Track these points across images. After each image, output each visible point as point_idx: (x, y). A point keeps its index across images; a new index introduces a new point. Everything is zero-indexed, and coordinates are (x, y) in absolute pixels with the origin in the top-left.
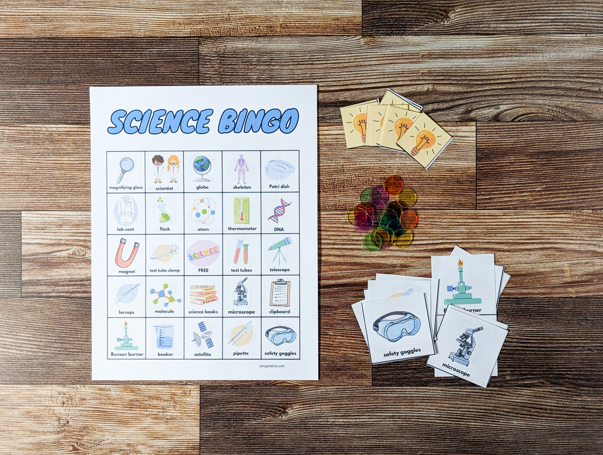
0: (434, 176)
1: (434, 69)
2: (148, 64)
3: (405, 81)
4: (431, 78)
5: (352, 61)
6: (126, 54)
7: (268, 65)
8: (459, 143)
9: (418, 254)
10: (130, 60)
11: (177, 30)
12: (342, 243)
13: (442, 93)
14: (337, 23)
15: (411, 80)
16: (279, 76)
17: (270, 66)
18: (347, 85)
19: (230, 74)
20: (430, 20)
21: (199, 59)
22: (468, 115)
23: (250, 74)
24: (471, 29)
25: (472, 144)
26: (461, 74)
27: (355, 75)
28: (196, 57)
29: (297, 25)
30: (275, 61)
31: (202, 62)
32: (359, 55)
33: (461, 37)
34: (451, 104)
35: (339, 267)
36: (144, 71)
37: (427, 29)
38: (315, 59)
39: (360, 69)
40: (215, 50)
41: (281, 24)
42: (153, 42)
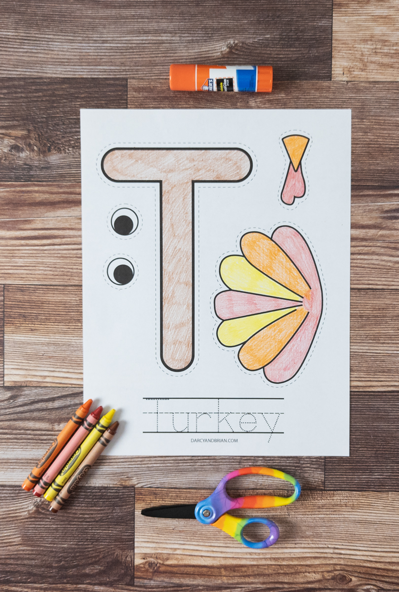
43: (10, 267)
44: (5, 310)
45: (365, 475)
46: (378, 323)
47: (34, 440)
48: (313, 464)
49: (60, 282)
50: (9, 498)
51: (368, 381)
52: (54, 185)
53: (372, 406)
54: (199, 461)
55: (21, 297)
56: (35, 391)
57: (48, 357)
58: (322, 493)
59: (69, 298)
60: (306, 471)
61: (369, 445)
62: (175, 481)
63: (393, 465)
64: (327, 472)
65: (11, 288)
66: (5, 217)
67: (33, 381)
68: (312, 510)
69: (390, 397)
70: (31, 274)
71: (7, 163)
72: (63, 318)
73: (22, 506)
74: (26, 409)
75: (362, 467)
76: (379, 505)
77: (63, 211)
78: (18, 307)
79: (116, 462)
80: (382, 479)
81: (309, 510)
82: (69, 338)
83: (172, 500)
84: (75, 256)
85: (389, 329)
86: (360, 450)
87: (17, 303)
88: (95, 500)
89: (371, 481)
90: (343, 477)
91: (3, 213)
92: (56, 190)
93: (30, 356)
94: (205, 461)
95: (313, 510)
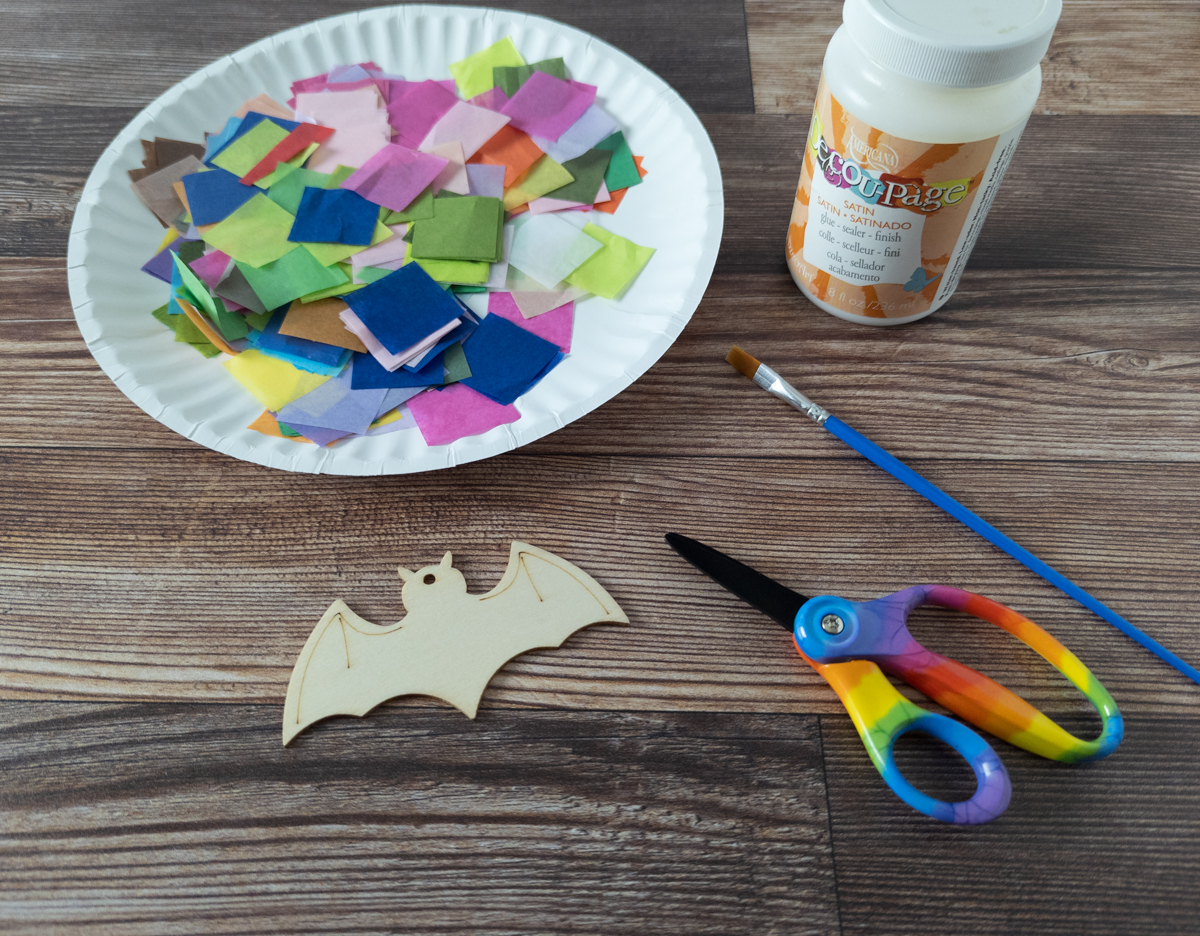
49: (111, 441)
57: (16, 618)
59: (122, 477)
61: (983, 891)
72: (91, 522)
86: (957, 910)
91: (23, 309)
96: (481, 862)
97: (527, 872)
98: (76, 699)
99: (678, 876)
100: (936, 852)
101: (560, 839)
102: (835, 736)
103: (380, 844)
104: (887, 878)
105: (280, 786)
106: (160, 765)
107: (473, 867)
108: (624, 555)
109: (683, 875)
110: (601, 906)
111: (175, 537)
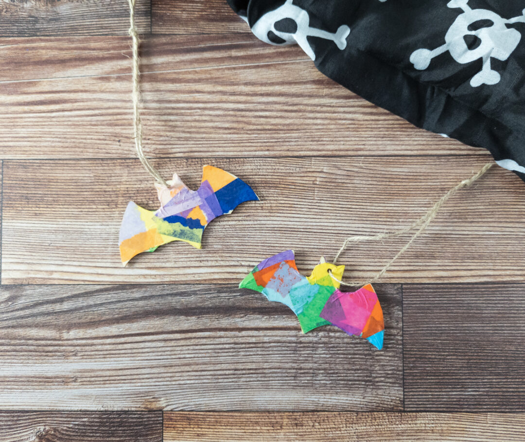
0: (61, 206)
1: (59, 361)
2: (480, 372)
3: (102, 344)
4: (64, 348)
5: (178, 374)
6: (513, 388)
7: (301, 369)
8: (26, 253)
9: (84, 96)
10: (507, 379)
11: (437, 422)
12: (192, 111)
13: (48, 326)
14: (199, 429)
15: (92, 345)
16: (285, 352)
17: (298, 367)
18: (186, 339)
19: (357, 356)
20: (64, 432)
21: (403, 379)
22: (13, 294)
23: (328, 356)
24: (6, 419)
25: (6, 253)
26: (21, 354)
27: (173, 353)
28: (408, 381)
29: (258, 428)
30: (290, 375)
31: (398, 374)
32: (168, 383)
33: (21, 407)
34: (36, 310)
35: (196, 77)
36: (486, 361)
37: (69, 419)
38: (231, 376)
39: (166, 362)
40: (380, 392)
41: (282, 428)
42: (473, 405)
43: (10, 139)
44: (4, 191)
45: (455, 391)
46: (464, 197)
47: (36, 352)
48: (389, 378)
49: (71, 155)
50: (4, 427)
51: (455, 270)
52: (65, 40)
53: (461, 302)
54: (244, 376)
55: (24, 174)
56: (39, 290)
57: (55, 248)
58: (401, 416)
59: (82, 175)
60: (380, 387)
61: (460, 352)
62: (214, 401)
63: (491, 377)
64: (406, 388)
65: (11, 163)
66: (5, 79)
67: (37, 278)
68: (388, 438)
69: (483, 290)
70: (36, 147)
71: (8, 14)
72: (74, 199)
73: (21, 437)
74: (28, 313)
75: (452, 381)
76: (475, 430)
77: (75, 70)
78: (19, 187)
79: (140, 379)
80: (478, 397)
81: (386, 438)
82: (81, 223)
83: (211, 427)
84: (89, 123)
85: (478, 204)
86: (448, 359)
87: (18, 182)
88: (112, 429)
89: (464, 398)
90: (427, 394)
91: (2, 74)
92: (66, 45)
93: (34, 246)
94: (251, 375)
95: (391, 438)
96: (266, 345)
97: (283, 349)
98: (92, 283)
99: (342, 349)
100: (443, 338)
101: (296, 336)
102: (408, 292)
103: (226, 339)
104: (423, 348)
105: (182, 318)
106: (133, 310)
107: (263, 347)
108: (319, 211)
109: (344, 349)
110: (312, 360)
111: (114, 206)
